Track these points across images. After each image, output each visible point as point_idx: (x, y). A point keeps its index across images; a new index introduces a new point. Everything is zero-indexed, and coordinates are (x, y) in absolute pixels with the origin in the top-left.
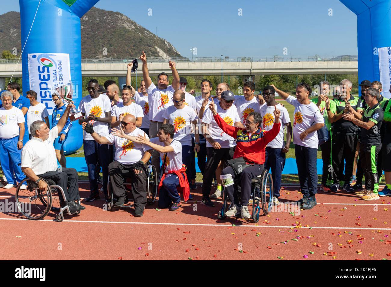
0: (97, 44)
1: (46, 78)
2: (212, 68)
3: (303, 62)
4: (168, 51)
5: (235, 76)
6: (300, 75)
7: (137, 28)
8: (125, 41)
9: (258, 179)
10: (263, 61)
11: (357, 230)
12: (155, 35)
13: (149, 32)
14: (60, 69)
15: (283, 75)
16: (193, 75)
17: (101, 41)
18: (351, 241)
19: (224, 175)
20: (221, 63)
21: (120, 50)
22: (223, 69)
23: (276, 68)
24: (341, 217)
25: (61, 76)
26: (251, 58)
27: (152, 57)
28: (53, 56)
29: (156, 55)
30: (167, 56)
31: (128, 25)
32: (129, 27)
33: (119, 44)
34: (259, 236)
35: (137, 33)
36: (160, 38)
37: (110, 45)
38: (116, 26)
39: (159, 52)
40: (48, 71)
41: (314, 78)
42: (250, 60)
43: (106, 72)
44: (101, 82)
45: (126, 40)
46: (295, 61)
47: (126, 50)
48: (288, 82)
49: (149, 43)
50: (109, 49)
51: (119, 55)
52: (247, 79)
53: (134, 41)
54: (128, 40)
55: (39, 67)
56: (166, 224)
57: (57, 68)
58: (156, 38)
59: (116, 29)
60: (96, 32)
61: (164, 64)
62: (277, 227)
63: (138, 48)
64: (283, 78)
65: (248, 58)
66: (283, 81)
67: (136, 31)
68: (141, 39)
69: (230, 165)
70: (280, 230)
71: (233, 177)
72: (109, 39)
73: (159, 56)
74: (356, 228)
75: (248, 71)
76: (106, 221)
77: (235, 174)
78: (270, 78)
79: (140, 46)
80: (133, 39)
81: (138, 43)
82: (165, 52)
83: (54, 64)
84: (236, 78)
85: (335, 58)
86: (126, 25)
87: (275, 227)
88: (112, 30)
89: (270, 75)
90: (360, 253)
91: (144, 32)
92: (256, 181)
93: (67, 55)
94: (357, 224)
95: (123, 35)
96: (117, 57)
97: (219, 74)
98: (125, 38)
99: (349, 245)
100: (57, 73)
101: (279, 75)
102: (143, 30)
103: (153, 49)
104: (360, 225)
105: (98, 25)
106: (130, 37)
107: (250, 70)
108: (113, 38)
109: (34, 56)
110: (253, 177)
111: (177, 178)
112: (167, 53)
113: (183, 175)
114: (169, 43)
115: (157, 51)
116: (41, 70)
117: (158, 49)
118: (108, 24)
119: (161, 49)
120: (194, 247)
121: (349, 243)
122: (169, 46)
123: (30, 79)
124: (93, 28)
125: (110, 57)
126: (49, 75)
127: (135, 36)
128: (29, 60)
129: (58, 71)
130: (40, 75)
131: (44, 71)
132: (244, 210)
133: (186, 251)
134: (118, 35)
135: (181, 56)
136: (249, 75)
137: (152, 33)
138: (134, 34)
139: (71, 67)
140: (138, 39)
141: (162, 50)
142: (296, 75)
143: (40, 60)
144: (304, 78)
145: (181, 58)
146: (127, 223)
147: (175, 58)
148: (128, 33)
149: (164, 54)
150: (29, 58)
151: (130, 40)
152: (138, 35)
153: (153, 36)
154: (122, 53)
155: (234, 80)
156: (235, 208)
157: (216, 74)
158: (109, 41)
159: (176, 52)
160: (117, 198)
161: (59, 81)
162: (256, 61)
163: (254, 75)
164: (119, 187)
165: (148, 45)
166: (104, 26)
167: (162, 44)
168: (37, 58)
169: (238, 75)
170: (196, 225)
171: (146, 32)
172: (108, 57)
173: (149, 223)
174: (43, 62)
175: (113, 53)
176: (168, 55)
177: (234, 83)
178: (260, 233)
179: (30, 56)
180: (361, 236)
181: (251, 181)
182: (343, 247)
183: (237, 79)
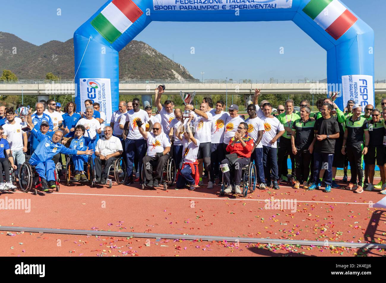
0: (123, 68)
1: (93, 96)
2: (219, 89)
3: (294, 84)
4: (182, 73)
5: (238, 95)
6: (292, 95)
7: (157, 55)
8: (146, 66)
9: (246, 167)
10: (261, 83)
11: (312, 203)
12: (171, 61)
13: (167, 58)
14: (104, 90)
15: (278, 94)
16: (203, 94)
17: (127, 65)
18: (306, 208)
19: (223, 165)
20: (226, 84)
21: (143, 72)
22: (228, 89)
23: (272, 89)
24: (303, 195)
25: (104, 95)
26: (251, 80)
27: (169, 79)
28: (98, 81)
29: (173, 77)
30: (181, 78)
31: (149, 52)
32: (150, 54)
33: (142, 68)
34: (244, 205)
35: (157, 59)
36: (176, 63)
37: (135, 68)
38: (139, 53)
39: (175, 75)
40: (95, 92)
41: (303, 97)
42: (250, 82)
43: (131, 91)
44: (127, 99)
45: (148, 64)
46: (287, 83)
47: (148, 73)
48: (282, 100)
49: (166, 67)
50: (134, 72)
51: (142, 77)
52: (247, 97)
53: (154, 65)
54: (149, 64)
55: (88, 88)
56: (182, 197)
57: (102, 89)
58: (173, 63)
59: (140, 55)
60: (123, 58)
61: (179, 84)
62: (257, 200)
63: (157, 71)
64: (277, 97)
65: (249, 80)
66: (277, 99)
67: (156, 57)
68: (160, 64)
69: (227, 158)
70: (259, 202)
71: (229, 166)
72: (134, 64)
73: (175, 78)
74: (312, 202)
75: (249, 91)
76: (141, 195)
77: (230, 164)
78: (267, 97)
79: (159, 69)
80: (153, 64)
81: (157, 67)
82: (180, 74)
83: (99, 86)
84: (238, 96)
85: (320, 81)
86: (148, 52)
87: (256, 200)
88: (136, 56)
89: (267, 94)
90: (310, 215)
91: (163, 58)
92: (245, 169)
93: (109, 80)
94: (313, 199)
95: (145, 60)
96: (140, 79)
97: (224, 93)
98: (147, 62)
99: (304, 211)
100: (101, 93)
101: (275, 94)
102: (161, 56)
103: (170, 72)
104: (314, 200)
105: (125, 52)
106: (151, 62)
107: (250, 90)
108: (137, 63)
109: (84, 81)
110: (243, 166)
111: (190, 168)
112: (182, 75)
113: (195, 167)
114: (183, 67)
115: (173, 73)
116: (90, 91)
117: (175, 72)
118: (133, 51)
119: (176, 72)
120: (201, 211)
121: (305, 210)
122: (183, 69)
123: (81, 97)
124: (120, 54)
125: (134, 78)
126: (95, 95)
127: (155, 61)
128: (80, 83)
129: (102, 91)
130: (88, 94)
131: (91, 92)
132: (237, 188)
133: (196, 212)
134: (141, 60)
135: (193, 78)
136: (249, 94)
137: (169, 59)
138: (155, 59)
139: (111, 89)
140: (158, 64)
141: (178, 73)
142: (288, 94)
143: (89, 84)
144: (295, 97)
145: (193, 80)
146: (156, 197)
147: (189, 79)
148: (150, 59)
149: (179, 76)
150: (80, 82)
151: (151, 65)
152: (157, 60)
153: (170, 61)
154: (144, 75)
155: (237, 98)
156: (231, 187)
157: (222, 93)
158: (134, 65)
159: (189, 74)
160: (148, 181)
161: (102, 99)
162: (254, 83)
163: (253, 94)
164: (150, 173)
165: (165, 69)
166: (130, 53)
167: (177, 68)
168: (86, 81)
169: (240, 94)
170: (202, 198)
171: (165, 58)
172: (132, 79)
173: (171, 197)
174: (91, 84)
175: (137, 75)
176: (183, 77)
177: (237, 100)
178: (245, 203)
179: (81, 80)
180: (313, 206)
181: (242, 169)
182: (300, 212)
183: (240, 97)
